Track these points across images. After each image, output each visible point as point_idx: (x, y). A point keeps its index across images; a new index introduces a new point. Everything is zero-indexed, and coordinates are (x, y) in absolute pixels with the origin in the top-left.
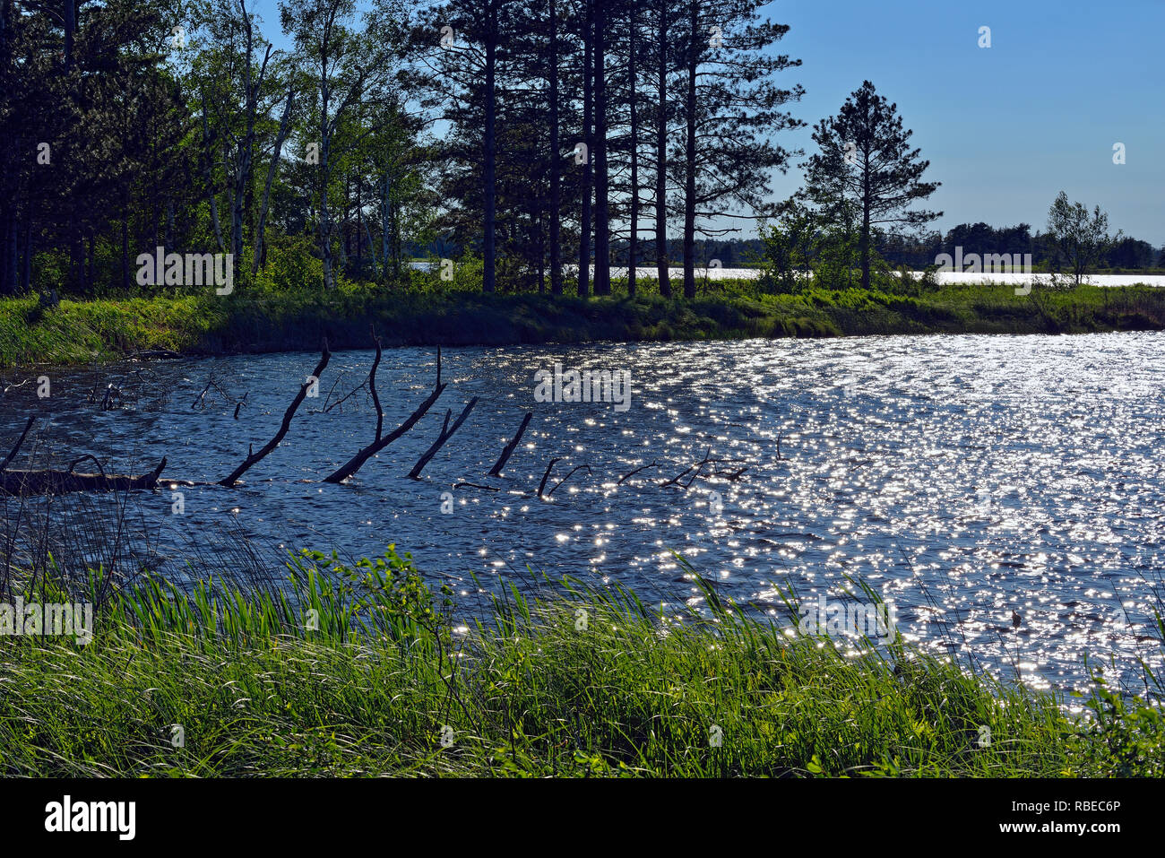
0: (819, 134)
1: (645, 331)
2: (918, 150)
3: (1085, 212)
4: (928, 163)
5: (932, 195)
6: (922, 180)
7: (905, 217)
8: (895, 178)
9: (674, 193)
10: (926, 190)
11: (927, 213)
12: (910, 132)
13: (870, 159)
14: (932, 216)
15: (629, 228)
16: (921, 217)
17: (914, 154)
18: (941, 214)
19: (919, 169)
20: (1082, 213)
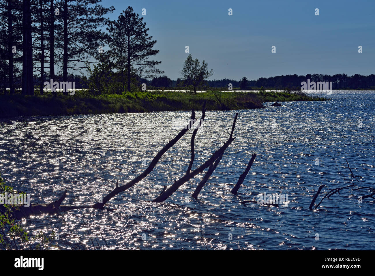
0: (109, 28)
1: (69, 110)
2: (151, 37)
3: (199, 63)
4: (156, 41)
5: (157, 54)
6: (153, 49)
7: (145, 63)
8: (140, 47)
9: (59, 52)
10: (154, 53)
11: (155, 62)
12: (148, 29)
13: (130, 39)
14: (157, 63)
15: (40, 66)
16: (152, 63)
17: (149, 38)
18: (160, 62)
19: (151, 45)
20: (197, 62)
